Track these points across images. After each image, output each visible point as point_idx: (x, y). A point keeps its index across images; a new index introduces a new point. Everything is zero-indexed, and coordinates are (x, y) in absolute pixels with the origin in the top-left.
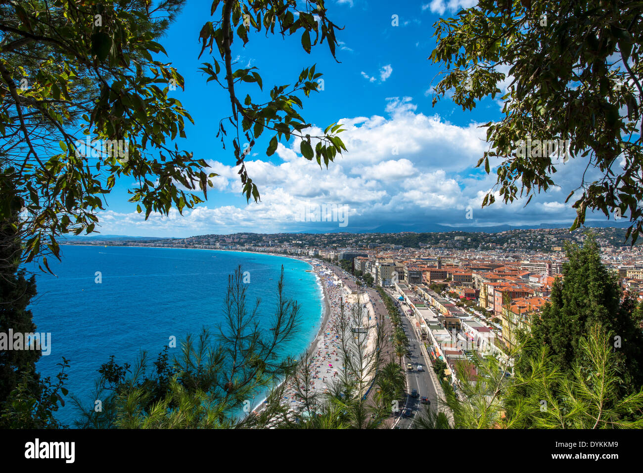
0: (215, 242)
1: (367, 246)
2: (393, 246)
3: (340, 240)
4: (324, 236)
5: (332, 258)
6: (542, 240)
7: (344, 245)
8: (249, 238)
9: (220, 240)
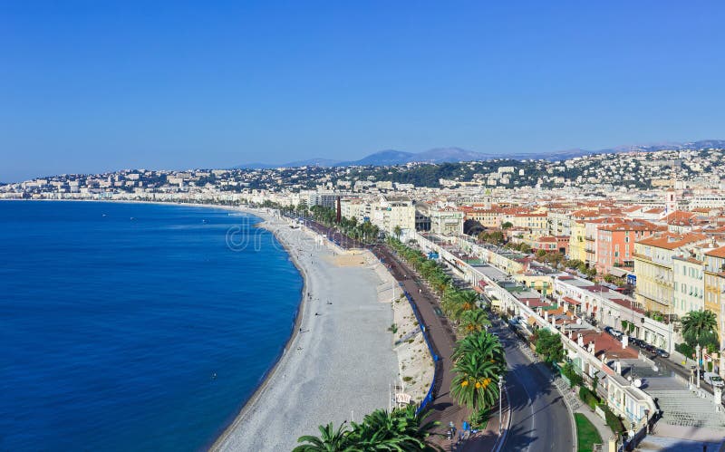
0: (79, 187)
3: (304, 178)
4: (277, 172)
5: (296, 203)
6: (636, 170)
7: (312, 186)
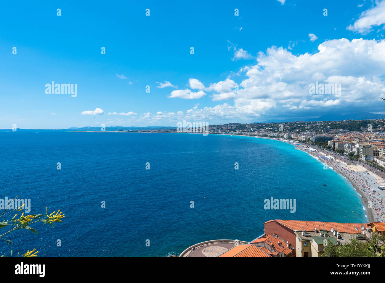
0: (217, 129)
1: (322, 130)
2: (342, 130)
5: (304, 139)
7: (304, 130)
8: (237, 127)
9: (220, 128)
